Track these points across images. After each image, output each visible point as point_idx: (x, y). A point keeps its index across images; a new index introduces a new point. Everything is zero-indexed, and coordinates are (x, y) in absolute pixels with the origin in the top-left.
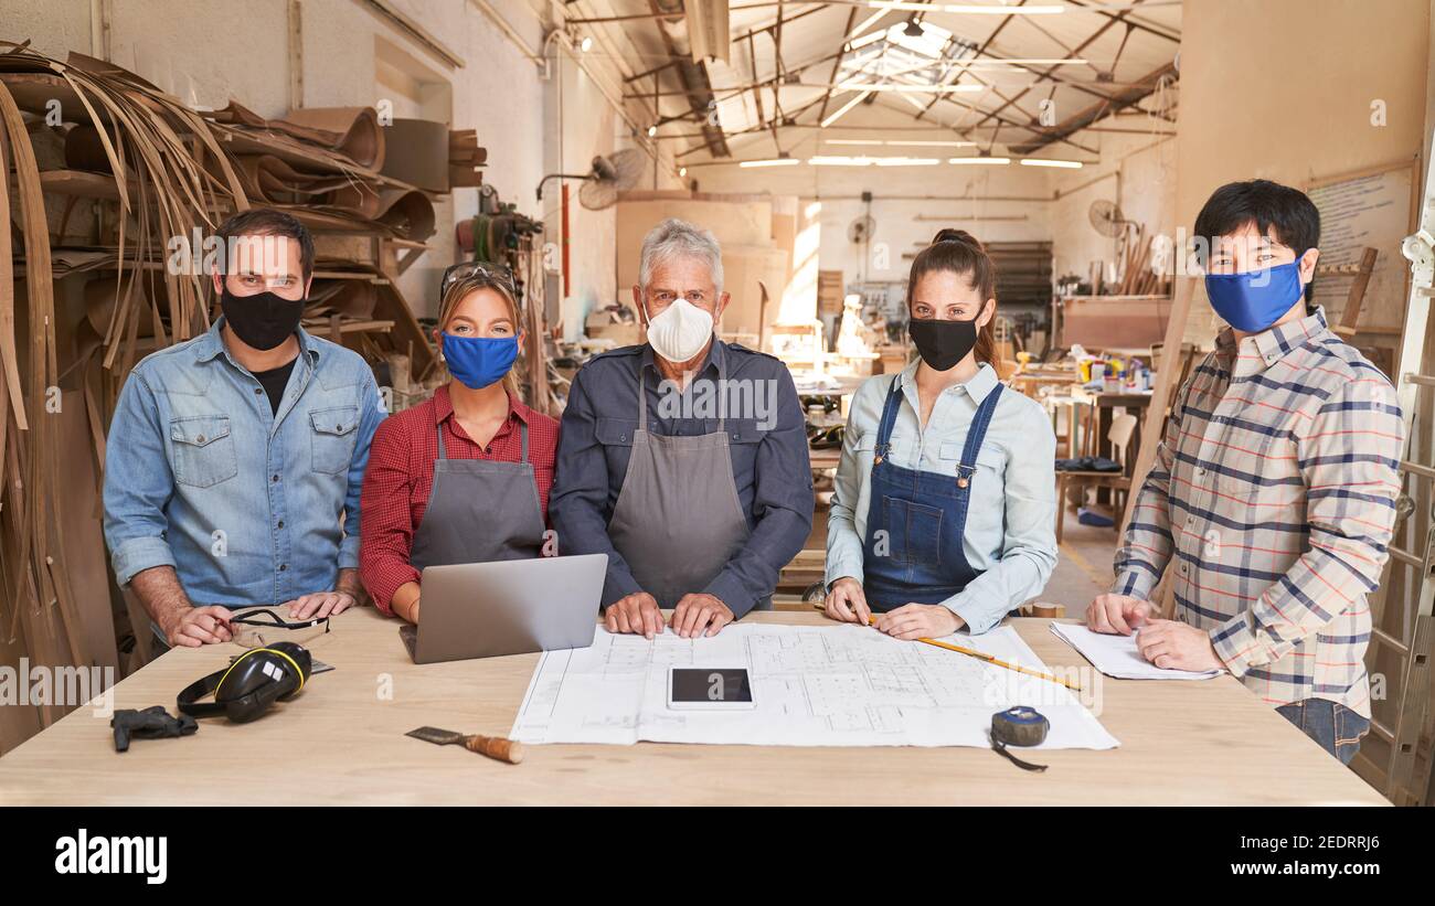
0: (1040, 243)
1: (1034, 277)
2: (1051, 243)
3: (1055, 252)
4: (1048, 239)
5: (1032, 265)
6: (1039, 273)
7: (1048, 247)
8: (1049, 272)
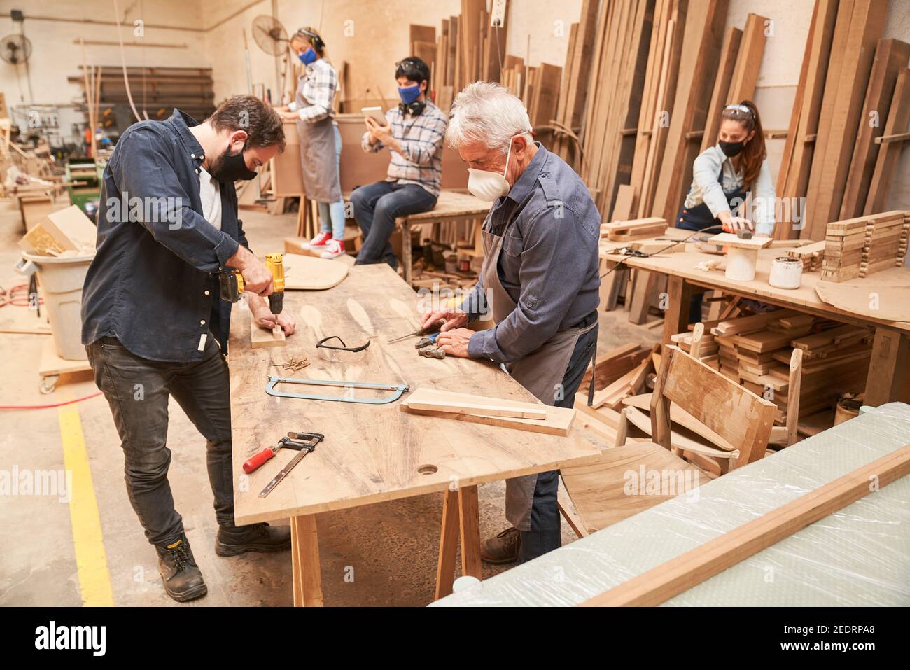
0: (201, 70)
1: (200, 101)
2: (210, 70)
3: (215, 77)
4: (207, 66)
5: (198, 90)
6: (203, 97)
7: (208, 73)
8: (212, 96)
